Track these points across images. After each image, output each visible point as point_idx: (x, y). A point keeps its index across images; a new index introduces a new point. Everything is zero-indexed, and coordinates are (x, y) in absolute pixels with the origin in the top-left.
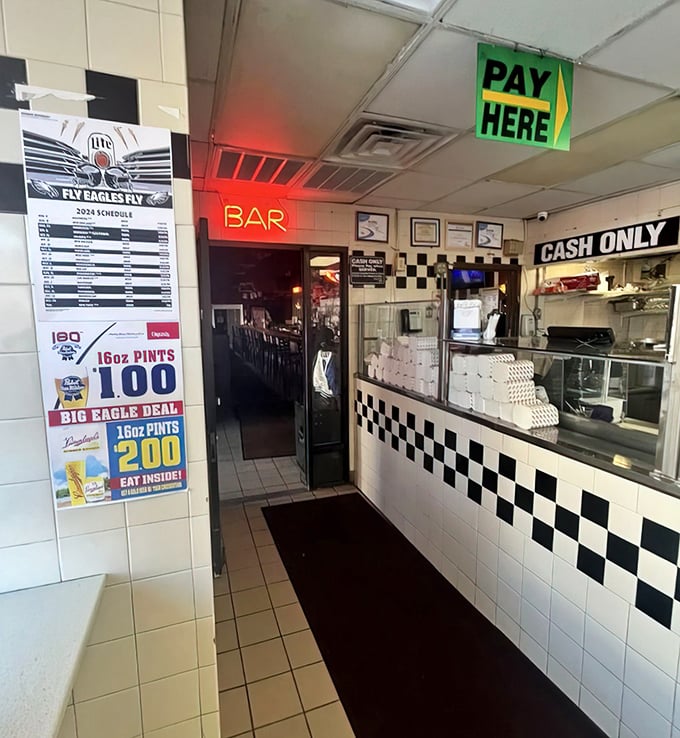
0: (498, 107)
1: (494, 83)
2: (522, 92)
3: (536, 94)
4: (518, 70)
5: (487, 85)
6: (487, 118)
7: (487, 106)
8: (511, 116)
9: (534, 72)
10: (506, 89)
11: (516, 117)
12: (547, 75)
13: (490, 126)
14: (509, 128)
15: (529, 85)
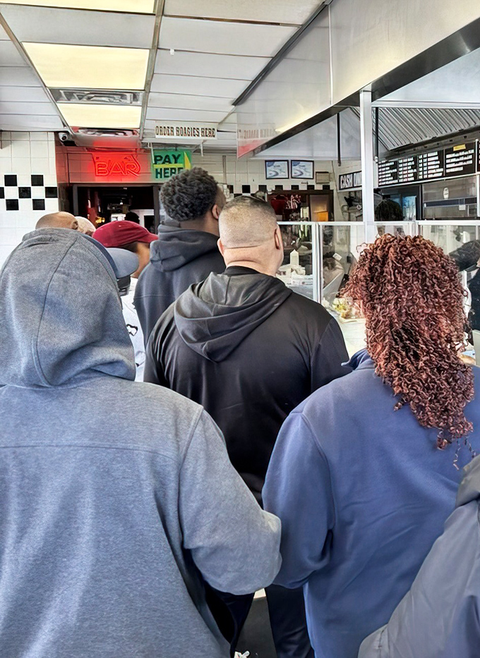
0: (161, 169)
1: (158, 162)
2: (170, 162)
3: (176, 162)
4: (167, 156)
5: (156, 163)
6: (157, 173)
7: (157, 170)
8: (167, 171)
9: (174, 156)
10: (163, 163)
11: (169, 171)
12: (179, 155)
13: (159, 175)
14: (166, 175)
15: (173, 160)
